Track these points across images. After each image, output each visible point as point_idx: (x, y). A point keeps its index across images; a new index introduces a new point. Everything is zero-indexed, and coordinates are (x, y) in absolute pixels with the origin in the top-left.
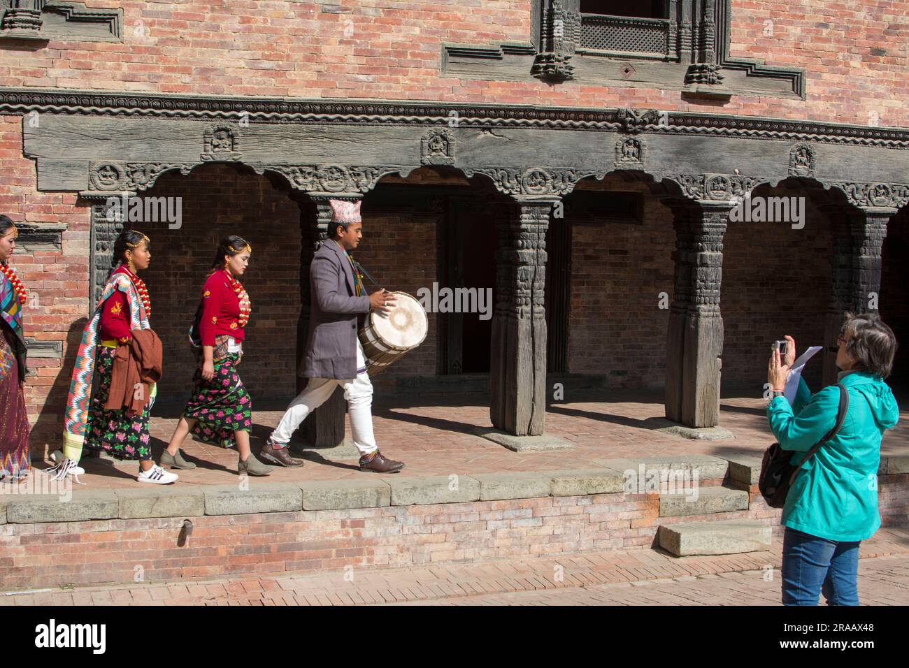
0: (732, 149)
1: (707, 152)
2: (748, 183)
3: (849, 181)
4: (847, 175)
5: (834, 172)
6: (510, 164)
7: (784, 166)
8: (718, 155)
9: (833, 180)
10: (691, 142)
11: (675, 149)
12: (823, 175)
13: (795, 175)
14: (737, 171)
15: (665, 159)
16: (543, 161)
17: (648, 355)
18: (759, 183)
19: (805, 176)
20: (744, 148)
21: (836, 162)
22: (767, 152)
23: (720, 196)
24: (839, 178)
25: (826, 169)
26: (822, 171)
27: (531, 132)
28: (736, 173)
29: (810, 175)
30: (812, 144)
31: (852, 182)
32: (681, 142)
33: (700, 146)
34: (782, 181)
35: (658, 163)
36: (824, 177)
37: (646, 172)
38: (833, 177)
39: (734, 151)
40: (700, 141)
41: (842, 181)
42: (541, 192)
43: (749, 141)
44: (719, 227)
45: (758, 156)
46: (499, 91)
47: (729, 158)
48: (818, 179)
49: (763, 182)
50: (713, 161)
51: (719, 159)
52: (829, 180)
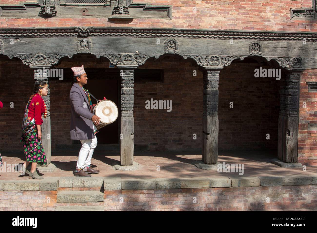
0: (134, 42)
1: (122, 44)
2: (144, 57)
3: (197, 55)
4: (196, 52)
5: (189, 51)
6: (28, 52)
7: (162, 49)
8: (127, 45)
9: (188, 55)
10: (114, 40)
11: (105, 43)
12: (183, 52)
13: (167, 52)
14: (137, 52)
15: (101, 48)
16: (43, 50)
17: (167, 137)
18: (149, 57)
19: (173, 53)
20: (140, 42)
21: (190, 46)
22: (152, 43)
23: (128, 63)
24: (192, 53)
25: (184, 49)
26: (182, 51)
27: (37, 39)
28: (137, 53)
29: (176, 53)
30: (176, 39)
31: (199, 55)
32: (108, 40)
33: (118, 42)
34: (161, 55)
35: (98, 50)
36: (183, 53)
37: (91, 54)
38: (188, 53)
39: (135, 43)
40: (118, 40)
41: (193, 55)
42: (42, 64)
43: (142, 39)
44: (129, 77)
45: (148, 45)
46: (22, 23)
47: (133, 47)
48: (180, 54)
49: (151, 56)
50: (125, 48)
51: (128, 47)
52: (186, 54)
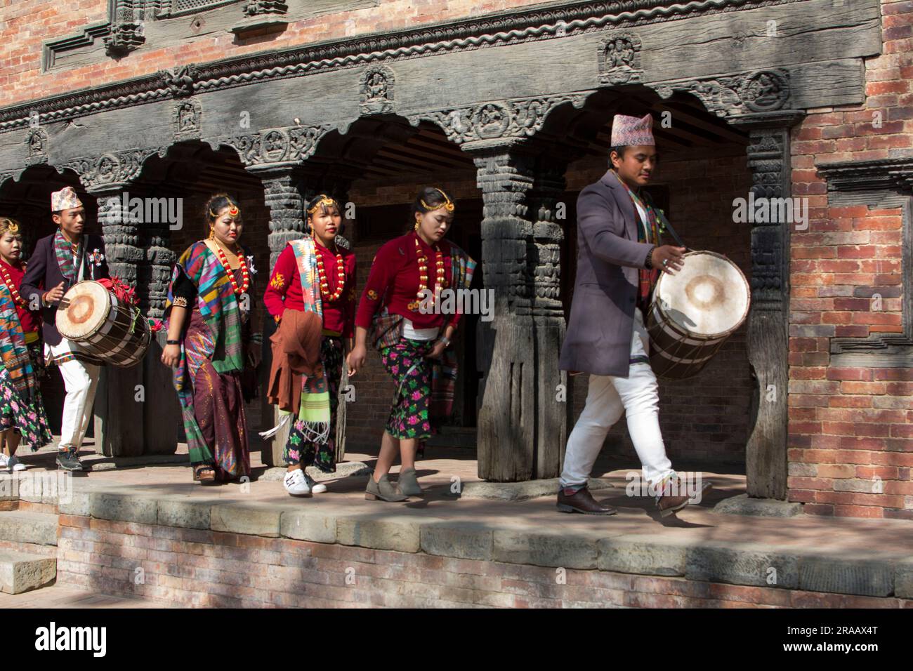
0: (290, 92)
1: (263, 104)
2: (312, 135)
3: (445, 108)
4: (441, 99)
5: (422, 97)
6: (87, 154)
7: (354, 103)
8: (274, 104)
9: (421, 110)
10: (245, 94)
11: (230, 106)
12: (407, 105)
13: (366, 112)
14: (297, 120)
15: (220, 121)
16: (113, 145)
17: (679, 411)
18: (325, 133)
19: (379, 111)
20: (303, 88)
21: (424, 84)
22: (330, 87)
23: (274, 157)
24: (430, 105)
25: (410, 95)
26: (405, 100)
27: (103, 115)
28: (296, 124)
29: (387, 109)
30: (389, 67)
31: (449, 107)
32: (235, 96)
33: (255, 97)
34: (352, 124)
35: (214, 126)
36: (408, 108)
37: (202, 140)
38: (421, 106)
39: (293, 95)
40: (255, 91)
41: (434, 109)
42: (109, 180)
43: (308, 78)
44: (279, 198)
45: (322, 96)
46: (75, 79)
47: (288, 106)
48: (399, 114)
49: (329, 129)
50: (269, 112)
51: (276, 108)
52: (415, 111)
